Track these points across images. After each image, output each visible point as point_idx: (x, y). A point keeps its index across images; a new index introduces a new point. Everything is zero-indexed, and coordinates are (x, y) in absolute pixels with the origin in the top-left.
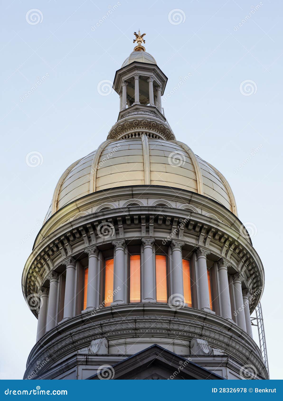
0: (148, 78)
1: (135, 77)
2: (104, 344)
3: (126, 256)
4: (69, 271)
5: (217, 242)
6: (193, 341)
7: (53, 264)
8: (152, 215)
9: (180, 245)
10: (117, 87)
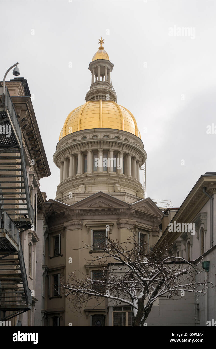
0: (104, 66)
1: (99, 66)
2: (83, 187)
3: (92, 155)
4: (71, 159)
5: (128, 148)
6: (115, 185)
7: (65, 155)
8: (102, 141)
9: (113, 151)
10: (90, 68)
